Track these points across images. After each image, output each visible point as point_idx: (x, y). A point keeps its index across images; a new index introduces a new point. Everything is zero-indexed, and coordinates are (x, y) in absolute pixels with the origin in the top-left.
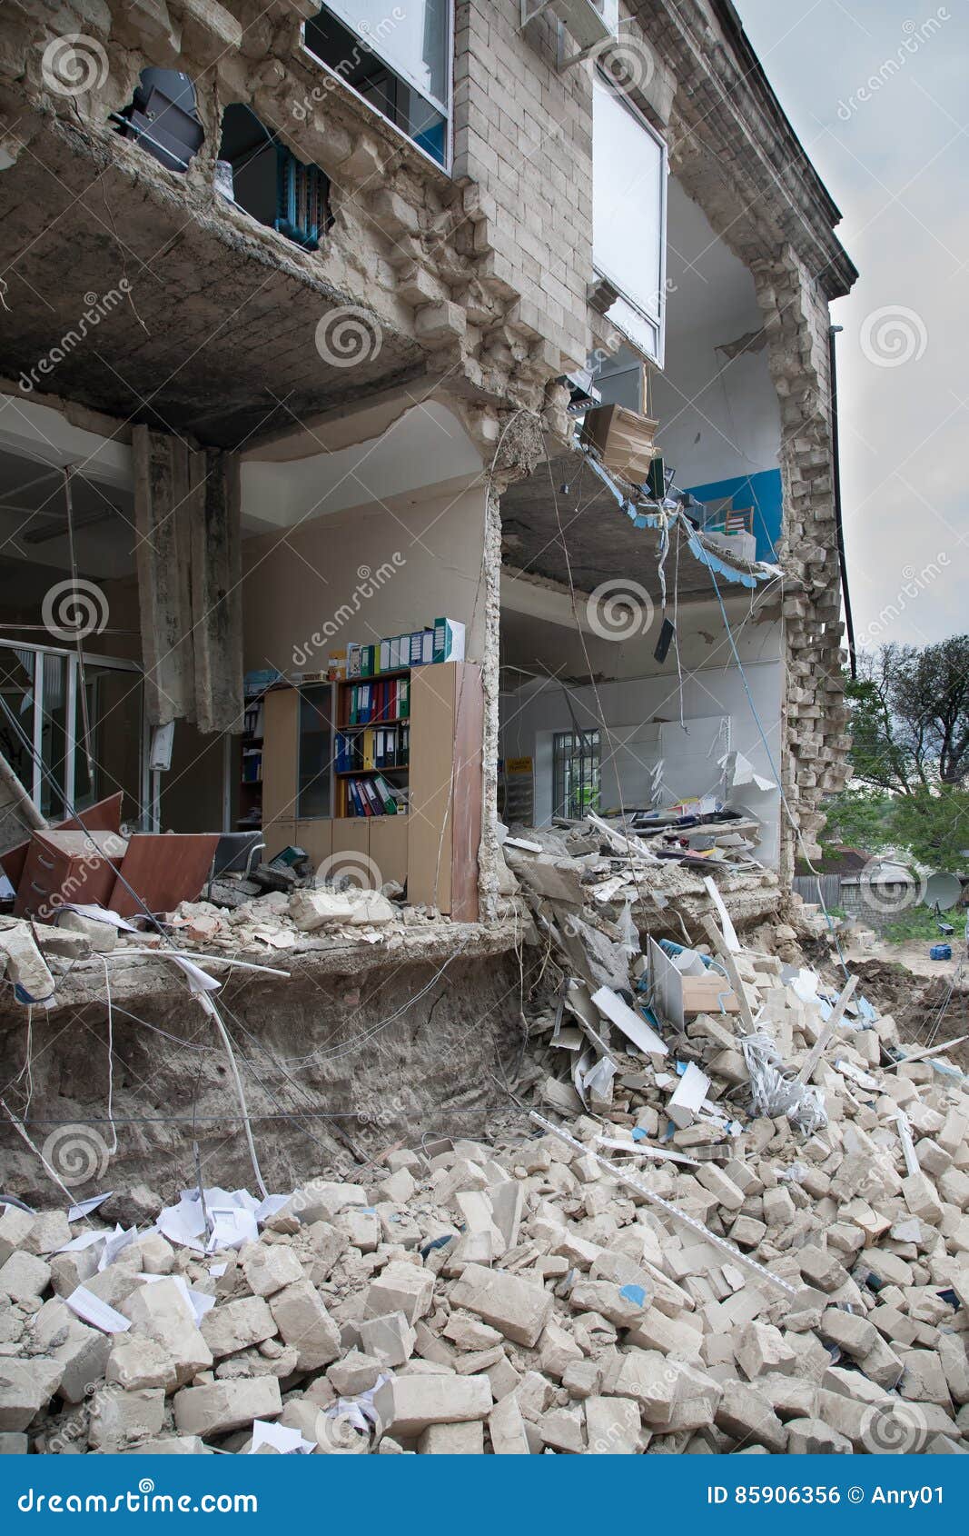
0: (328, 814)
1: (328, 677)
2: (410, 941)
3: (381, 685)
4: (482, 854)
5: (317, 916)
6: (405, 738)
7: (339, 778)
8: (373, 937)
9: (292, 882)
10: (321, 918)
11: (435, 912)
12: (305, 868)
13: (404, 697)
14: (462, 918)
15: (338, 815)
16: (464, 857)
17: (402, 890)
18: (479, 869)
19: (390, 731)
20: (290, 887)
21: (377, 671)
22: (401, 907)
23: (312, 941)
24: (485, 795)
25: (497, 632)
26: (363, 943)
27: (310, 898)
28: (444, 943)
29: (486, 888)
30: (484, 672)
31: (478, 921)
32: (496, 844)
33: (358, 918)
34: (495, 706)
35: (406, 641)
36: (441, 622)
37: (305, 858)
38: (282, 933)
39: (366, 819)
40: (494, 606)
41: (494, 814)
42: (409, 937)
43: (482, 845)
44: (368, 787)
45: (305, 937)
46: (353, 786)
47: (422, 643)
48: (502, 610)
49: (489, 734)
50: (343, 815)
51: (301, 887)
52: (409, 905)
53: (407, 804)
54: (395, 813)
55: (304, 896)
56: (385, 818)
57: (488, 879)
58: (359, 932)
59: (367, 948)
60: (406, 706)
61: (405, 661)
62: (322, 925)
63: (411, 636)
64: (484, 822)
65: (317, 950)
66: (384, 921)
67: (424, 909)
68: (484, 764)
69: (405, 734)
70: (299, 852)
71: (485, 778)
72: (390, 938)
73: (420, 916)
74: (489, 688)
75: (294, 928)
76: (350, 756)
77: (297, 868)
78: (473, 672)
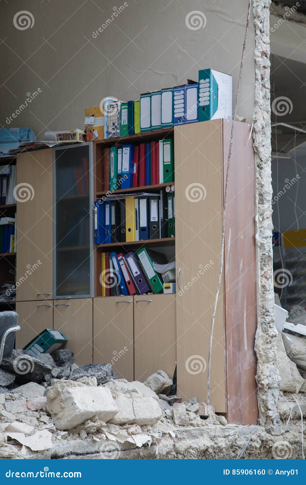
0: (88, 292)
1: (84, 137)
2: (182, 446)
3: (142, 146)
4: (259, 342)
5: (77, 412)
6: (170, 206)
7: (100, 251)
8: (140, 440)
9: (49, 371)
10: (82, 414)
11: (209, 410)
12: (63, 354)
13: (168, 159)
14: (240, 419)
15: (99, 293)
16: (239, 346)
17: (170, 382)
18: (256, 359)
19: (153, 198)
20: (47, 377)
21: (137, 131)
22: (170, 403)
23: (72, 442)
24: (260, 273)
25: (268, 85)
26: (129, 447)
27: (70, 390)
28: (220, 450)
29: (265, 382)
30: (254, 131)
31: (258, 423)
32: (274, 331)
33: (124, 415)
34: (267, 170)
35: (167, 96)
36: (205, 74)
37: (64, 344)
38: (38, 433)
39: (130, 298)
40: (264, 54)
41: (271, 295)
42: (180, 439)
43: (259, 331)
44: (131, 261)
45: (64, 438)
46: (114, 260)
47: (185, 99)
48: (272, 58)
49: (262, 202)
50: (104, 295)
51: (59, 377)
52: (179, 401)
53: (174, 281)
54: (161, 292)
55: (63, 387)
56: (150, 297)
57: (267, 372)
58: (124, 432)
59: (133, 453)
60: (170, 170)
61: (167, 119)
62: (83, 424)
63: (174, 90)
64: (260, 303)
65: (77, 454)
66: (151, 420)
67: (196, 406)
68: (257, 236)
69: (170, 201)
70: (57, 335)
71: (259, 253)
72: (159, 441)
73: (192, 415)
74: (261, 149)
75: (50, 425)
76: (112, 227)
77: (55, 355)
78: (242, 129)
